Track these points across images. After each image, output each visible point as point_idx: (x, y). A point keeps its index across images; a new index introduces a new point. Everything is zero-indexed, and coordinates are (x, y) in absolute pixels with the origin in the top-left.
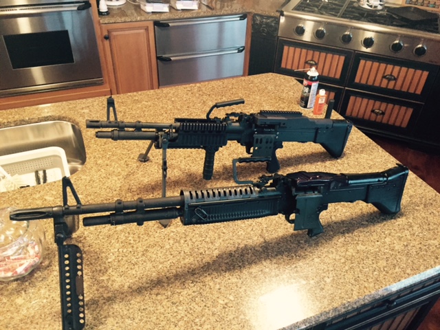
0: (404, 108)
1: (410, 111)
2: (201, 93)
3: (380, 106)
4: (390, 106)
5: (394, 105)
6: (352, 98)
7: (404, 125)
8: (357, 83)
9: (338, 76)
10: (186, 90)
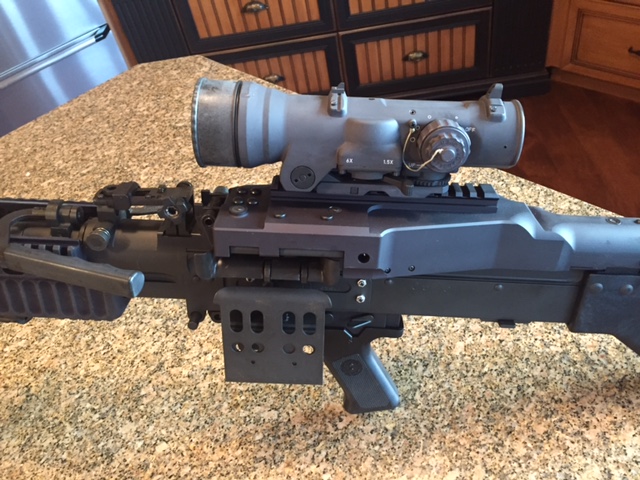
0: (458, 31)
1: (471, 31)
3: (415, 44)
4: (433, 35)
5: (439, 31)
6: (359, 49)
7: (470, 62)
8: (355, 16)
9: (315, 16)
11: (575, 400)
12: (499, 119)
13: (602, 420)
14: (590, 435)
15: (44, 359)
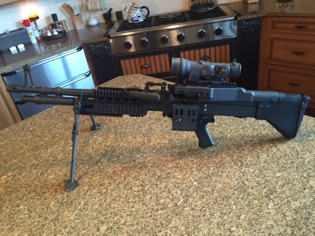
2: (59, 113)
9: (168, 70)
10: (43, 116)
11: (260, 143)
12: (235, 65)
13: (267, 146)
14: (264, 149)
15: (109, 144)
